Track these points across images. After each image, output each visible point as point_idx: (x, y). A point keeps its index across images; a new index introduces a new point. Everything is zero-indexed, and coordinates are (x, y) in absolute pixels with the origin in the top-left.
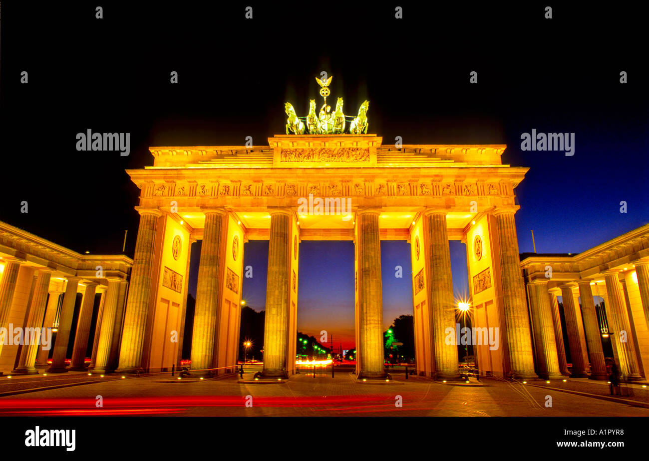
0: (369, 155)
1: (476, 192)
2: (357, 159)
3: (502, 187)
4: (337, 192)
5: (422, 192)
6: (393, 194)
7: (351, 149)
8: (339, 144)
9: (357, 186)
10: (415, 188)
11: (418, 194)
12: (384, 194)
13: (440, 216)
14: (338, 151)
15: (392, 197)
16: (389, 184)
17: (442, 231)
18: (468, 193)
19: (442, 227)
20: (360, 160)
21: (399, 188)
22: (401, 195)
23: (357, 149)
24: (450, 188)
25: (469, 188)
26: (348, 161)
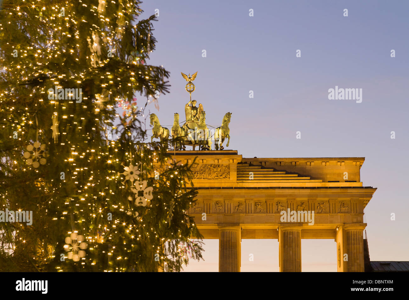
0: (229, 172)
1: (328, 210)
2: (218, 176)
3: (352, 205)
4: (199, 209)
5: (277, 209)
6: (250, 212)
7: (213, 166)
8: (201, 161)
9: (217, 203)
10: (271, 206)
11: (274, 212)
12: (242, 212)
13: (292, 232)
14: (200, 168)
15: (249, 214)
16: (247, 202)
17: (294, 247)
18: (320, 211)
19: (294, 243)
20: (221, 177)
21: (256, 205)
22: (258, 213)
23: (219, 166)
24: (304, 206)
25: (322, 206)
26: (210, 178)
